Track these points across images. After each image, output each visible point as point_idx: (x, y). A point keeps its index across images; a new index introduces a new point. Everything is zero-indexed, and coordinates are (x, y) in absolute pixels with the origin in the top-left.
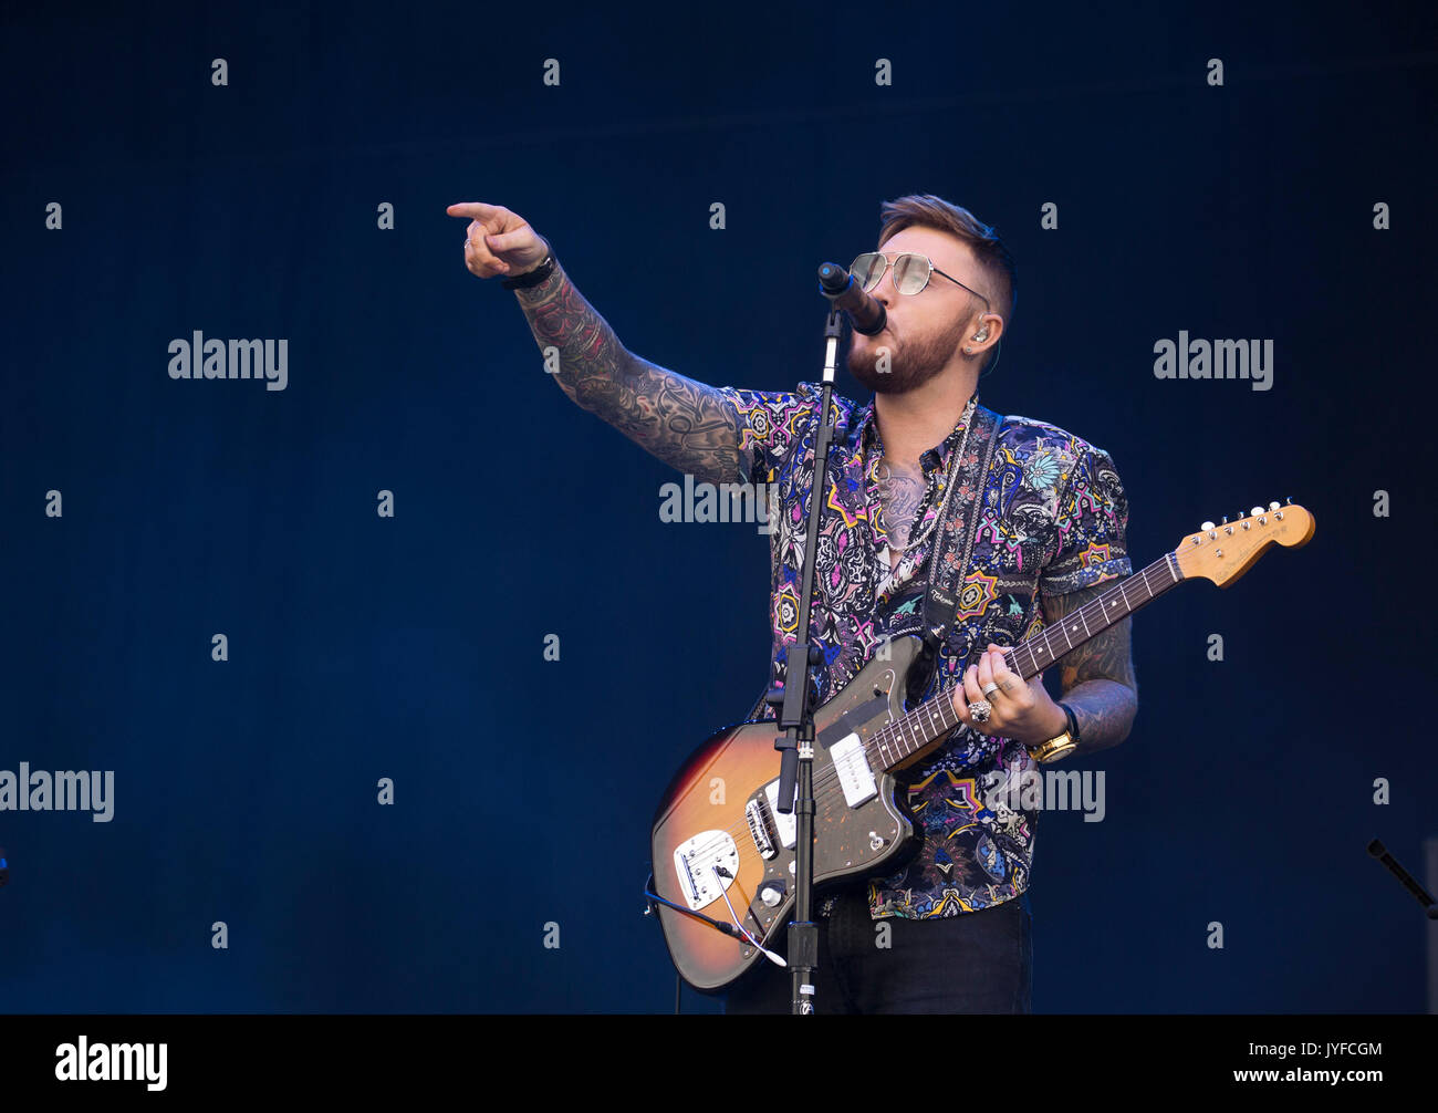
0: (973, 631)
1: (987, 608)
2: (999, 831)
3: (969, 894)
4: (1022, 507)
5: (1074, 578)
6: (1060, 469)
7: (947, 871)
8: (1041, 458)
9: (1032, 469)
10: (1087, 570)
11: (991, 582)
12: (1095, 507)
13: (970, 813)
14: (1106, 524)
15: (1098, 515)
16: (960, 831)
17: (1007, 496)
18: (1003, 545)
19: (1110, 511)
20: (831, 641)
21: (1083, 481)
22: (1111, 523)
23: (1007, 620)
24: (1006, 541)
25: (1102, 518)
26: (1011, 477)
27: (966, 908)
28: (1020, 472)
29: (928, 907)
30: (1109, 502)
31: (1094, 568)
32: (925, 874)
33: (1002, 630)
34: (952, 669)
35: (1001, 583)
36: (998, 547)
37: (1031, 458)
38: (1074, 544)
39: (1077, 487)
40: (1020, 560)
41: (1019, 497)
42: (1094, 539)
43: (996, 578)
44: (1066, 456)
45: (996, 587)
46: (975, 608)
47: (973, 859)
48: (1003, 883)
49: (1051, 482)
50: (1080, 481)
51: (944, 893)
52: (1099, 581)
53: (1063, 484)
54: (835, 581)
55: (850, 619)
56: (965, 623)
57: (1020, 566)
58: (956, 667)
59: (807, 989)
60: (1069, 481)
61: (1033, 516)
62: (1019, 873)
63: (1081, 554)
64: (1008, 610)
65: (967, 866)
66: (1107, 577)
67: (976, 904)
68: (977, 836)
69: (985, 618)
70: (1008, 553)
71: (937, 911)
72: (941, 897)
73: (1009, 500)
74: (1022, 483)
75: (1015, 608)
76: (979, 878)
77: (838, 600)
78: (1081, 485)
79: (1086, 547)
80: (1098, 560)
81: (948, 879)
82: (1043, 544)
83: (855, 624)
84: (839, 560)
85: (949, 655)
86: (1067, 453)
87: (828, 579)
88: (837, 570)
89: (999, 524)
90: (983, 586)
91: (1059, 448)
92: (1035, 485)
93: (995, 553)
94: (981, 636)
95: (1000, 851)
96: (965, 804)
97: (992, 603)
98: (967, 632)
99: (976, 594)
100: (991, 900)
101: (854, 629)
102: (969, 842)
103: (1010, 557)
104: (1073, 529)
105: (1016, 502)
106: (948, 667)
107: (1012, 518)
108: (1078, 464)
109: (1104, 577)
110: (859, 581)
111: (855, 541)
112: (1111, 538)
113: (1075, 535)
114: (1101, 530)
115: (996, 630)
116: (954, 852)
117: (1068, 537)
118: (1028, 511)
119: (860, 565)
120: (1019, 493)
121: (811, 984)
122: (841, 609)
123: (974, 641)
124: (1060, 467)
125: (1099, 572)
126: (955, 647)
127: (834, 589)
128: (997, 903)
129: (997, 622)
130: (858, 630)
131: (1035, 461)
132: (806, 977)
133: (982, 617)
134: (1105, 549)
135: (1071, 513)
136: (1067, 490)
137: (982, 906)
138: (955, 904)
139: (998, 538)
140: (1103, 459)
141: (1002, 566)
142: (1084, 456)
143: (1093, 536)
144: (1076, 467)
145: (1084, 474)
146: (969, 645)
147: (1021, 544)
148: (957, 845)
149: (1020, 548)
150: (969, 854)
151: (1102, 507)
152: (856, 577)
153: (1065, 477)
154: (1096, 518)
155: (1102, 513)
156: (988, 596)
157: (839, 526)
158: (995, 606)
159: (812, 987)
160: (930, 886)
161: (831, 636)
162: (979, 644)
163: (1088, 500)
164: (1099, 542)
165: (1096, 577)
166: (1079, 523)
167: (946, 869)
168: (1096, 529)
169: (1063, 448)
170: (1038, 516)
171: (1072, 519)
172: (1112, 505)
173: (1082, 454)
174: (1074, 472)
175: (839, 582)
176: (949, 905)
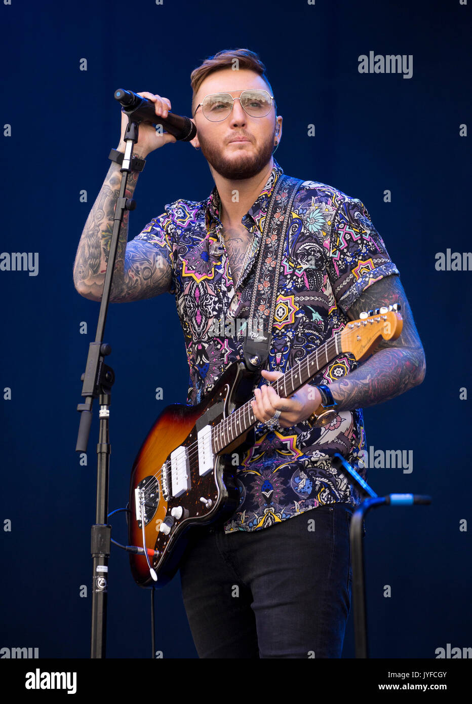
0: (290, 334)
1: (295, 318)
2: (310, 466)
3: (281, 510)
4: (303, 246)
5: (354, 290)
6: (324, 219)
7: (268, 496)
8: (313, 211)
9: (308, 220)
10: (359, 281)
11: (290, 300)
12: (356, 237)
13: (293, 458)
14: (367, 245)
15: (359, 242)
16: (282, 467)
17: (293, 241)
18: (293, 274)
19: (367, 237)
20: (201, 363)
21: (343, 222)
22: (370, 244)
23: (313, 324)
24: (294, 271)
25: (362, 243)
26: (296, 227)
27: (277, 520)
28: (301, 222)
29: (255, 522)
30: (366, 231)
31: (363, 278)
32: (255, 499)
33: (310, 331)
34: (278, 361)
35: (297, 299)
36: (289, 276)
37: (308, 212)
38: (346, 266)
39: (339, 228)
40: (306, 281)
41: (300, 240)
42: (360, 258)
43: (293, 296)
44: (329, 209)
45: (295, 302)
46: (287, 319)
47: (288, 485)
48: (308, 498)
49: (320, 228)
50: (340, 223)
51: (265, 511)
52: (369, 284)
53: (329, 228)
54: (199, 321)
55: (214, 341)
56: (283, 330)
57: (307, 285)
58: (282, 359)
59: (102, 569)
60: (333, 225)
61: (311, 251)
62: (324, 492)
63: (353, 271)
64: (312, 318)
65: (283, 491)
66: (374, 280)
67: (284, 516)
68: (294, 469)
69: (295, 325)
70: (298, 278)
71: (261, 525)
72: (263, 515)
73: (295, 243)
74: (302, 231)
75: (316, 316)
76: (290, 497)
77: (203, 332)
78: (341, 226)
79: (356, 264)
80: (366, 270)
81: (268, 501)
82: (320, 269)
83: (218, 343)
84: (198, 306)
85: (276, 353)
86: (329, 207)
87: (194, 322)
88: (198, 313)
89: (288, 260)
90: (286, 304)
91: (324, 203)
92: (310, 230)
93: (288, 281)
94: (296, 337)
95: (310, 478)
96: (290, 453)
97: (297, 313)
98: (286, 336)
99: (283, 310)
100: (295, 512)
101: (219, 346)
102: (286, 474)
103: (300, 280)
104: (342, 256)
105: (298, 244)
106: (275, 361)
107: (296, 255)
108: (337, 212)
109: (371, 281)
110: (212, 315)
111: (204, 290)
112: (374, 253)
113: (344, 260)
114: (364, 250)
115: (306, 331)
116: (276, 481)
117: (340, 262)
118: (307, 248)
119: (211, 305)
120: (301, 237)
121: (105, 565)
122: (207, 337)
123: (291, 341)
124: (325, 217)
125: (367, 279)
126: (279, 347)
127: (199, 326)
128: (299, 513)
129: (305, 325)
130: (221, 347)
131: (310, 213)
132: (102, 561)
133: (293, 324)
134: (369, 263)
135: (339, 246)
136: (333, 231)
137: (288, 517)
138: (271, 518)
139: (288, 271)
140: (356, 205)
141: (296, 288)
142: (341, 206)
143: (359, 256)
144: (336, 215)
145: (342, 218)
146: (289, 344)
147: (305, 270)
148: (278, 476)
149: (305, 273)
150: (285, 482)
151: (361, 236)
152: (210, 313)
153: (330, 223)
154: (358, 244)
155: (362, 239)
156: (293, 309)
157: (193, 285)
158: (300, 315)
159: (107, 567)
160: (257, 507)
161: (201, 360)
162: (295, 342)
163: (350, 234)
164: (364, 259)
165: (366, 283)
166: (345, 250)
167: (268, 495)
168: (360, 251)
169: (326, 203)
170: (314, 251)
171: (340, 250)
172: (369, 232)
173: (340, 205)
174: (335, 219)
175: (202, 320)
176: (268, 518)
